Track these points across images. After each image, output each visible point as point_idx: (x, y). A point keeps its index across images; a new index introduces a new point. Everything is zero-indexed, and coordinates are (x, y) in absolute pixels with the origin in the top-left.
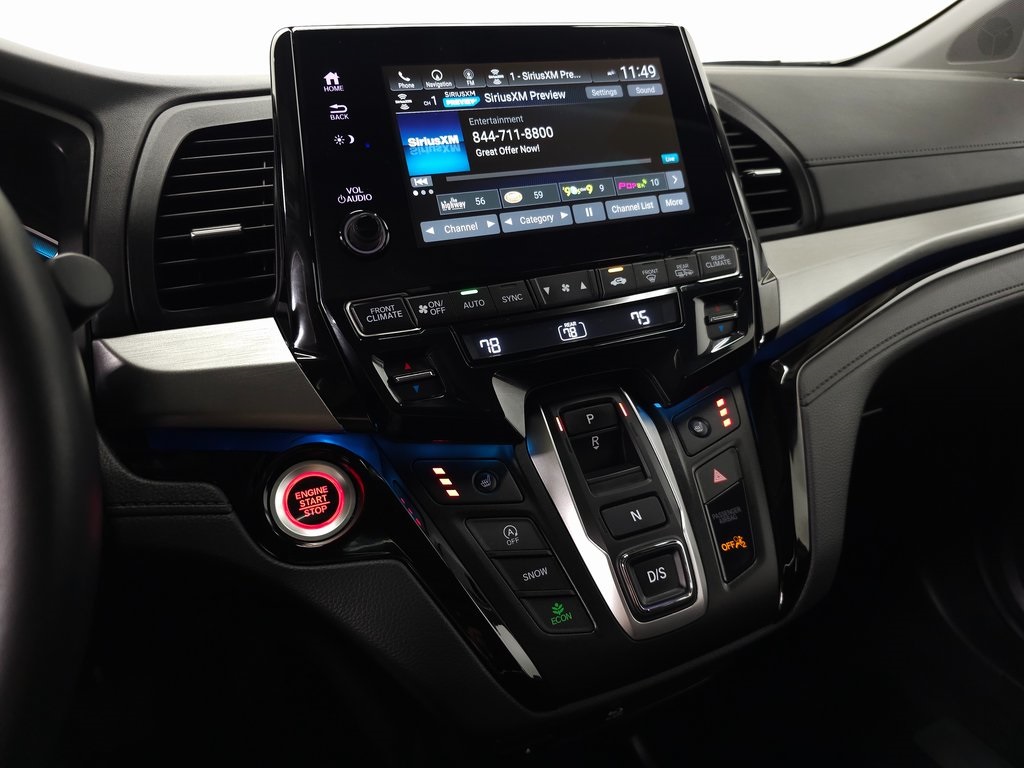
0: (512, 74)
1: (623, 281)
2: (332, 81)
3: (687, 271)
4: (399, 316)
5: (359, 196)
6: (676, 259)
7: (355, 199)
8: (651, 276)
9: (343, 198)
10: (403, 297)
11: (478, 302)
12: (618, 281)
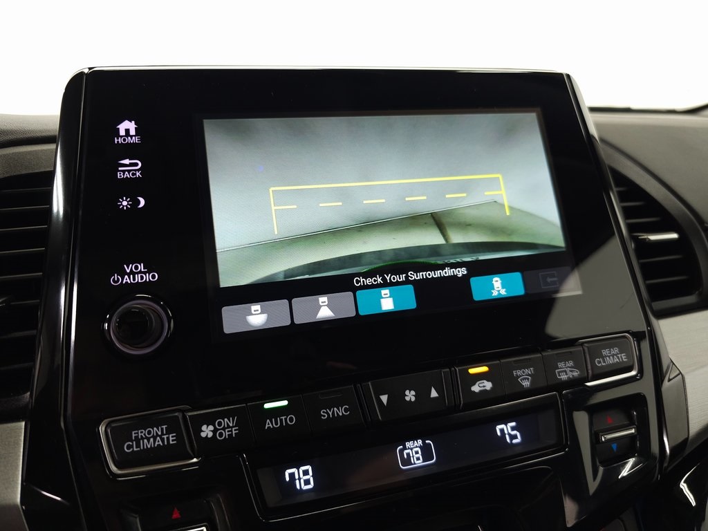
1: (488, 385)
2: (127, 131)
3: (571, 371)
4: (171, 442)
5: (139, 275)
6: (556, 354)
7: (134, 279)
8: (525, 379)
9: (118, 278)
10: (183, 411)
11: (286, 419)
12: (481, 385)
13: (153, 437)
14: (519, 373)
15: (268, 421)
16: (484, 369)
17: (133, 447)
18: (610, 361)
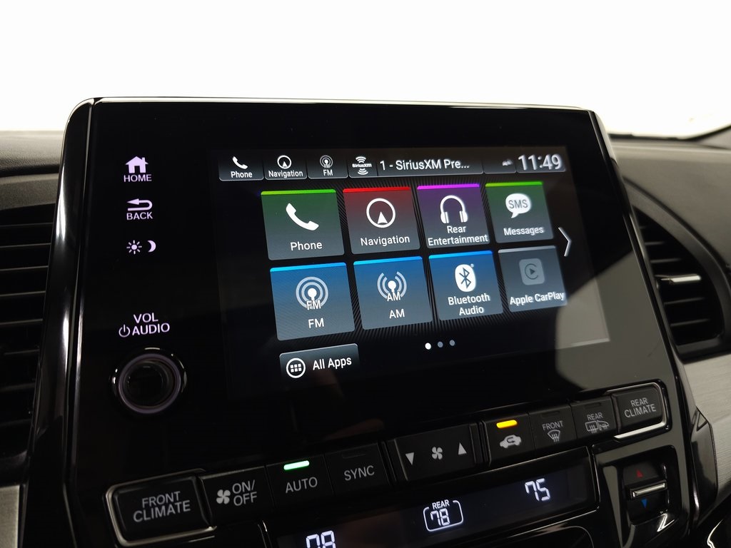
0: (382, 162)
1: (517, 440)
2: (137, 168)
3: (601, 424)
4: (185, 510)
5: (150, 326)
6: (586, 405)
7: (144, 331)
8: (555, 433)
9: (126, 329)
10: (197, 475)
11: (307, 482)
12: (510, 440)
13: (165, 505)
14: (548, 426)
15: (289, 484)
16: (513, 423)
17: (143, 517)
18: (639, 412)
